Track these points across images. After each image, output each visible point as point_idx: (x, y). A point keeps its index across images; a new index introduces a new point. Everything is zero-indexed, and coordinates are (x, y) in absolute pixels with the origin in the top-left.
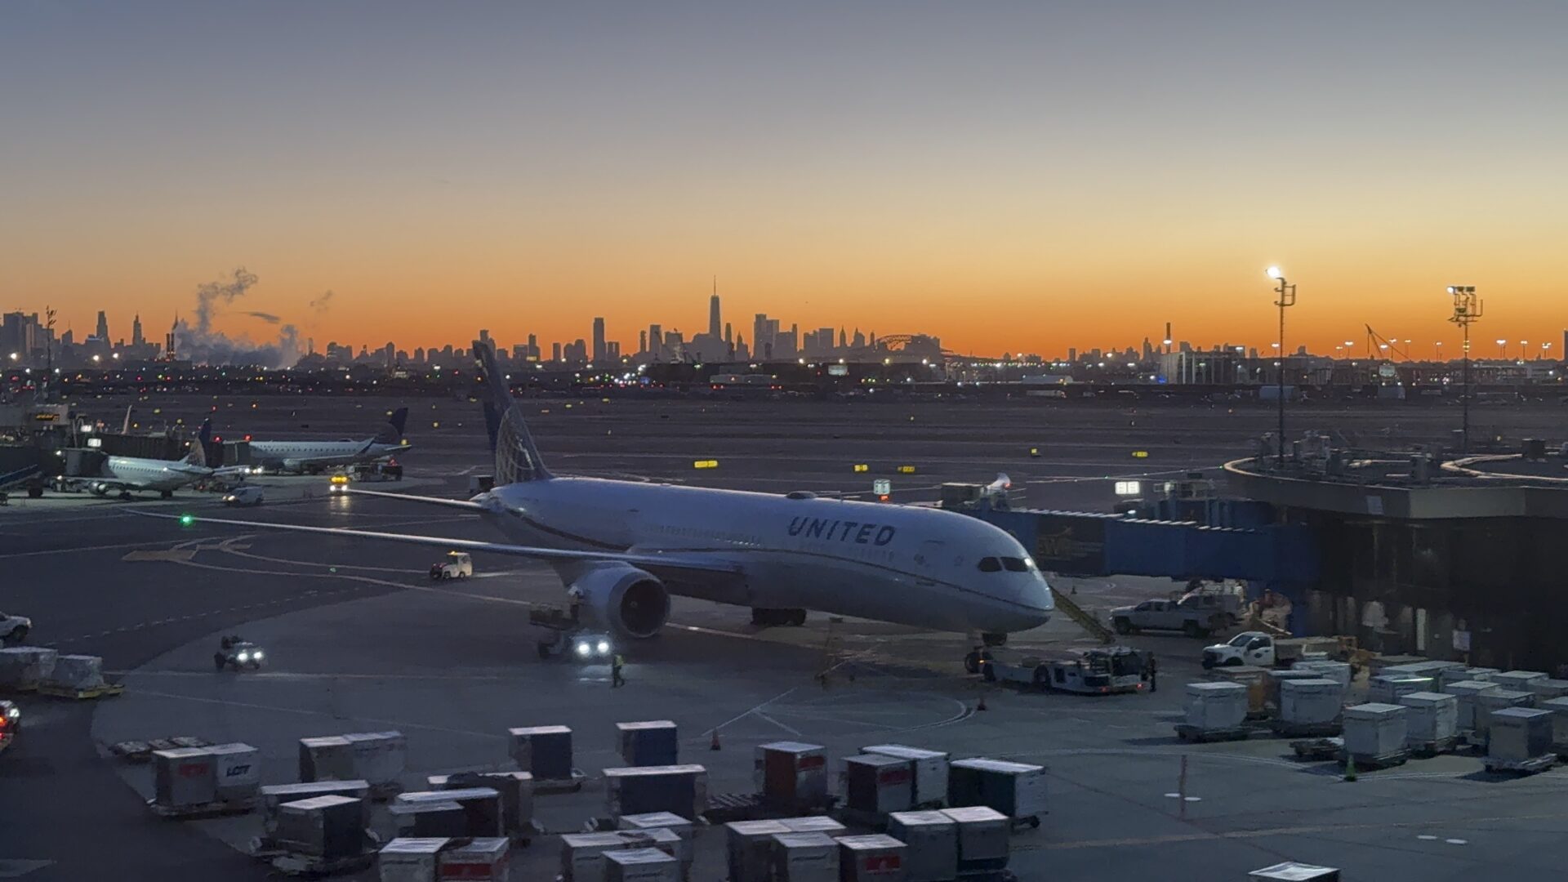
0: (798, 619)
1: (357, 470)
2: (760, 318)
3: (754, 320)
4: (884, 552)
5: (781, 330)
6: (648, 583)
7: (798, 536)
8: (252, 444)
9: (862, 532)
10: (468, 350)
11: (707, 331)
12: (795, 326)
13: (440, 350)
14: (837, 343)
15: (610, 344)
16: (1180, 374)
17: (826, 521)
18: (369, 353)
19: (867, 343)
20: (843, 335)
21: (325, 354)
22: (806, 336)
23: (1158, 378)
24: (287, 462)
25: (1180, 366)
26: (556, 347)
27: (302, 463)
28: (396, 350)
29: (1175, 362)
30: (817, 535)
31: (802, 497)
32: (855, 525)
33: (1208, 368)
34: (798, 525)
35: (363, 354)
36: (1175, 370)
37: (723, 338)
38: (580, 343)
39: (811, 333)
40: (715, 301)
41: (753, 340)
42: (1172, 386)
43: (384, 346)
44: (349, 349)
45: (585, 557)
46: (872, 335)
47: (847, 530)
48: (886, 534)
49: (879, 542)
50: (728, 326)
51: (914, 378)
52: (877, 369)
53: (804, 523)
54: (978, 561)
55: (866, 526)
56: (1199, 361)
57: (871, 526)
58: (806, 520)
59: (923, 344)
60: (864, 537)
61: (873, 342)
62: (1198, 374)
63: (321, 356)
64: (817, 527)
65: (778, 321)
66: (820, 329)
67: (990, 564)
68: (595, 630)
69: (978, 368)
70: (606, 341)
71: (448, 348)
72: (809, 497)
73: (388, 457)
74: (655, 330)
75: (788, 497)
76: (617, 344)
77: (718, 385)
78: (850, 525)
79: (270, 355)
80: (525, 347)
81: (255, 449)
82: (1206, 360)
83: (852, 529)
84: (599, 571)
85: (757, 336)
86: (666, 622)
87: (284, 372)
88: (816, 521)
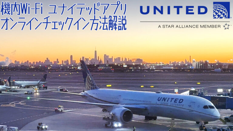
0: (155, 119)
1: (38, 87)
2: (105, 55)
3: (104, 55)
4: (181, 105)
5: (109, 58)
6: (128, 111)
7: (160, 101)
8: (15, 82)
9: (175, 100)
10: (44, 62)
11: (94, 58)
12: (112, 57)
13: (38, 62)
14: (121, 60)
15: (74, 61)
16: (196, 66)
17: (166, 98)
18: (23, 63)
19: (127, 60)
20: (122, 59)
21: (14, 63)
22: (115, 59)
23: (192, 67)
24: (22, 86)
25: (196, 65)
26: (63, 61)
27: (25, 86)
28: (29, 62)
29: (195, 64)
30: (165, 101)
31: (159, 93)
32: (173, 99)
33: (202, 65)
34: (160, 98)
35: (22, 63)
36: (195, 66)
37: (97, 59)
38: (67, 60)
39: (116, 58)
40: (96, 52)
41: (104, 60)
42: (195, 69)
43: (27, 61)
44: (19, 62)
45: (113, 106)
46: (129, 59)
47: (172, 100)
48: (181, 101)
49: (179, 102)
50: (98, 57)
51: (140, 68)
52: (132, 66)
53: (161, 99)
54: (203, 106)
55: (176, 99)
56: (200, 64)
57: (178, 99)
58: (161, 98)
59: (139, 60)
60: (176, 101)
61: (129, 60)
62: (200, 66)
63: (13, 63)
64: (164, 99)
65: (109, 56)
66: (118, 58)
67: (206, 107)
68: (117, 121)
69: (154, 65)
70: (73, 60)
71: (40, 62)
72: (161, 93)
73: (42, 85)
74: (83, 58)
75: (156, 93)
76: (75, 61)
77: (100, 69)
78: (172, 99)
79: (4, 63)
80: (56, 62)
81: (16, 83)
82: (202, 64)
83: (173, 100)
84: (117, 109)
85: (104, 59)
86: (132, 120)
87: (6, 67)
88: (164, 98)
